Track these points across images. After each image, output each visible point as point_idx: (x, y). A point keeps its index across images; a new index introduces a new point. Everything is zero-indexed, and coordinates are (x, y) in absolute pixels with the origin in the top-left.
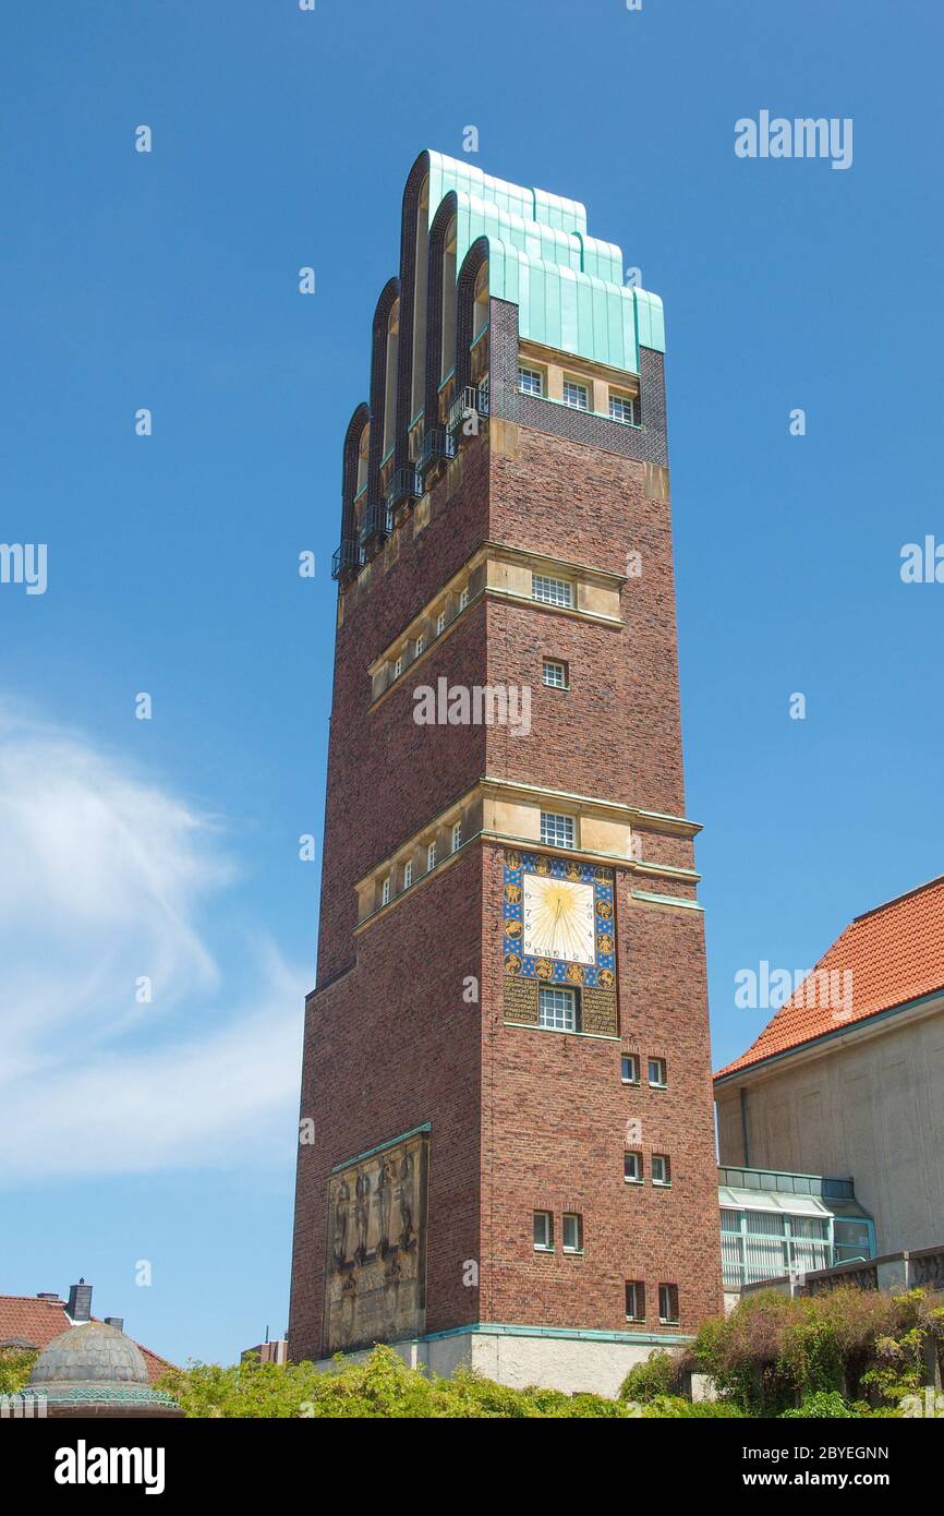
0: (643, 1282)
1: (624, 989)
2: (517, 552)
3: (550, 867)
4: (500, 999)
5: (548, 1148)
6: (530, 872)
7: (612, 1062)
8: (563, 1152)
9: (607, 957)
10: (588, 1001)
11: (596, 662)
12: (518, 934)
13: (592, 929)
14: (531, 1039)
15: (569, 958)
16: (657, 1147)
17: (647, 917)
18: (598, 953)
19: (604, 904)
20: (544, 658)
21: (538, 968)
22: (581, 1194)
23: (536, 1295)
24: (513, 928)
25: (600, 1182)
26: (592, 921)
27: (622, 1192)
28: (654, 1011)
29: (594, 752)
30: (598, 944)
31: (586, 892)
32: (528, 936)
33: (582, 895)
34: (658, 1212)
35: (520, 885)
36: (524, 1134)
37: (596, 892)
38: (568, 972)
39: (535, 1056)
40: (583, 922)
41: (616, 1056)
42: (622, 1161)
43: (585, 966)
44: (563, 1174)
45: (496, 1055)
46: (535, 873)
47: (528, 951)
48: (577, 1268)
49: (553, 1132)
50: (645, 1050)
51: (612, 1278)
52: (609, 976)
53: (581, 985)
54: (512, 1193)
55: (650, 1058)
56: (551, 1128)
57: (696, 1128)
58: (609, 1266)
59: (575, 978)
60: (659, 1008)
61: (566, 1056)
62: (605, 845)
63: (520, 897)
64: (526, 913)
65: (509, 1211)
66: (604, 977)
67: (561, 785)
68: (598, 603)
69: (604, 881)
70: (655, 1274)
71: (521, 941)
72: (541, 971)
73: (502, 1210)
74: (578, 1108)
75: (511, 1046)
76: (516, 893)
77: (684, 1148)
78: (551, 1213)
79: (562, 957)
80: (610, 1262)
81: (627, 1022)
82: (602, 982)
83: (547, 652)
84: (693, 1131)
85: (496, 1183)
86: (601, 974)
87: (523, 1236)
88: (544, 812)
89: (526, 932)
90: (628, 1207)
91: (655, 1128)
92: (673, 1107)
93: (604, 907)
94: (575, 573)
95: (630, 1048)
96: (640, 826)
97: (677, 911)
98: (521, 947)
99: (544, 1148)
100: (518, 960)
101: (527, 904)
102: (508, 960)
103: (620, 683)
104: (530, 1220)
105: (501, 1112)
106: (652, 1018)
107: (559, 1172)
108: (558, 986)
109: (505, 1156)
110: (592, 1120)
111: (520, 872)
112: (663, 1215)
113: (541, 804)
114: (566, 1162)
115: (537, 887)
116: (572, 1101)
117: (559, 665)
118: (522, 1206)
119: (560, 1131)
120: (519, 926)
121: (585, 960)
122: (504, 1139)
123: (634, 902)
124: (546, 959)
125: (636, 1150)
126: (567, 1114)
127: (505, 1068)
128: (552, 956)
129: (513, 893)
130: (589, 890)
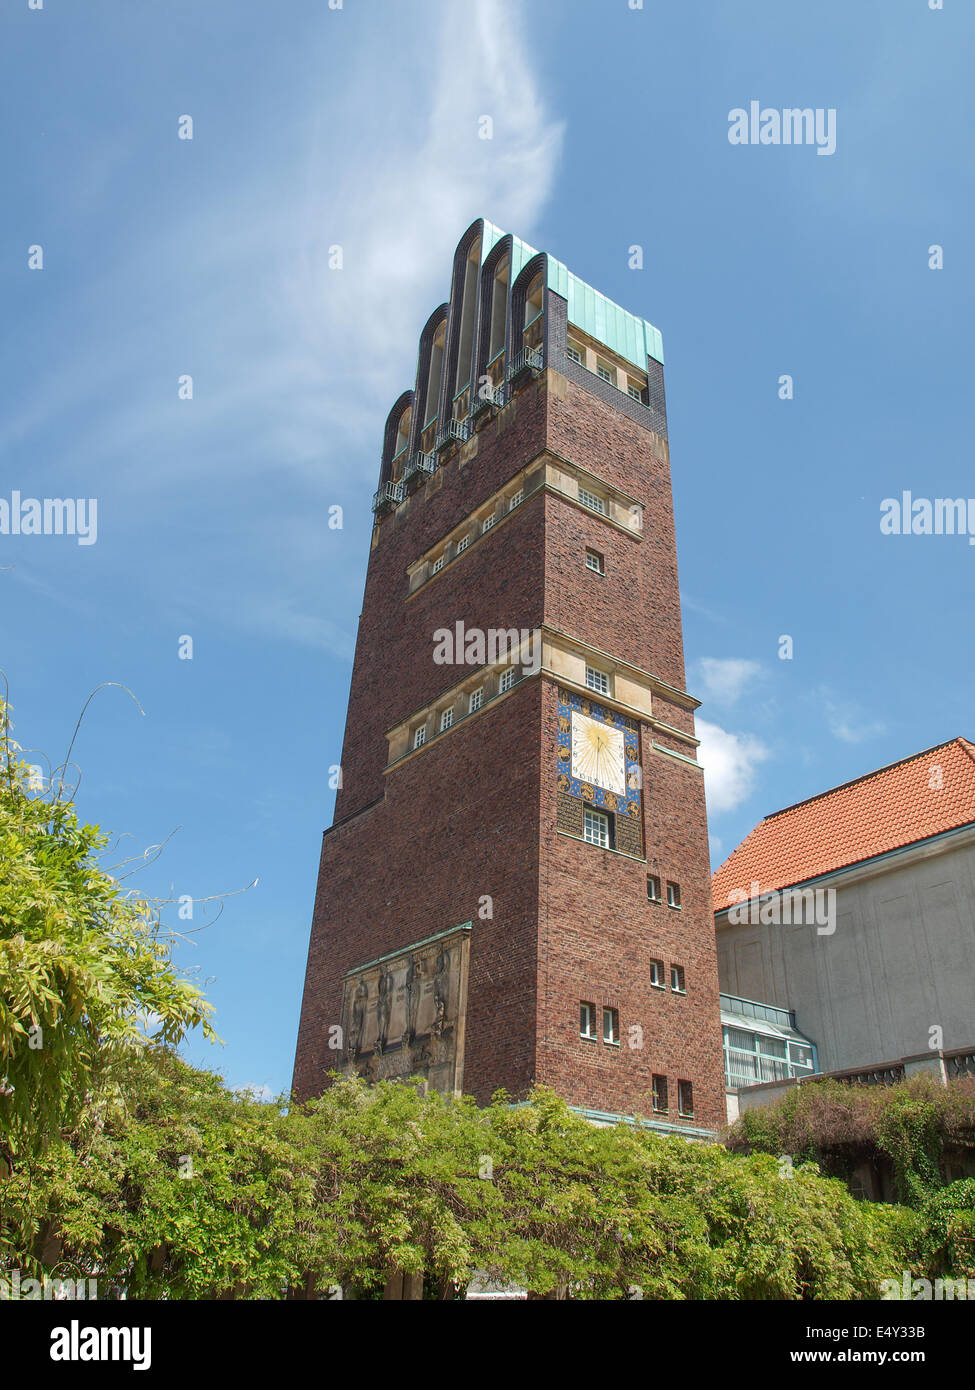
0: (666, 1077)
1: (647, 820)
3: (591, 710)
4: (554, 810)
5: (592, 946)
6: (578, 711)
7: (640, 880)
8: (603, 951)
9: (634, 792)
10: (619, 825)
11: (624, 561)
12: (567, 759)
13: (623, 768)
14: (578, 849)
15: (606, 787)
16: (675, 959)
17: (664, 765)
18: (627, 788)
19: (631, 748)
20: (586, 547)
21: (583, 790)
22: (617, 991)
23: (582, 1079)
24: (564, 753)
25: (632, 983)
26: (623, 760)
27: (649, 994)
28: (670, 843)
30: (627, 780)
31: (618, 736)
32: (575, 762)
33: (616, 737)
34: (676, 1015)
35: (569, 719)
36: (572, 931)
37: (625, 737)
38: (605, 798)
39: (581, 864)
40: (615, 758)
41: (642, 874)
42: (647, 967)
43: (619, 796)
44: (602, 972)
45: (551, 858)
46: (580, 711)
47: (575, 774)
48: (615, 1058)
49: (596, 933)
50: (665, 875)
51: (642, 1070)
52: (636, 808)
53: (615, 811)
54: (562, 982)
55: (666, 881)
56: (593, 929)
57: (702, 946)
58: (639, 1059)
59: (611, 806)
60: (674, 841)
61: (605, 869)
62: (633, 700)
63: (569, 728)
64: (573, 743)
65: (561, 998)
66: (632, 808)
69: (631, 730)
70: (675, 1070)
71: (570, 765)
72: (585, 794)
73: (555, 997)
74: (614, 916)
75: (563, 852)
76: (566, 725)
77: (694, 962)
78: (593, 1006)
79: (600, 785)
80: (640, 1056)
81: (650, 849)
82: (631, 812)
83: (589, 543)
84: (701, 949)
85: (551, 972)
86: (630, 805)
87: (571, 1023)
88: (587, 665)
89: (573, 759)
90: (653, 1008)
91: (673, 942)
92: (685, 926)
93: (632, 751)
95: (653, 871)
96: (658, 694)
97: (684, 765)
98: (570, 770)
99: (588, 946)
100: (567, 780)
101: (575, 736)
102: (559, 779)
103: (640, 581)
104: (577, 1009)
105: (555, 909)
106: (668, 848)
107: (600, 970)
108: (595, 809)
109: (558, 949)
110: (625, 927)
111: (569, 708)
112: (680, 1018)
113: (586, 657)
114: (606, 961)
115: (582, 724)
116: (611, 909)
118: (571, 995)
119: (602, 933)
120: (568, 752)
121: (618, 792)
122: (556, 932)
123: (655, 752)
124: (589, 785)
125: (658, 958)
126: (606, 919)
127: (558, 870)
128: (593, 782)
129: (564, 724)
130: (620, 735)
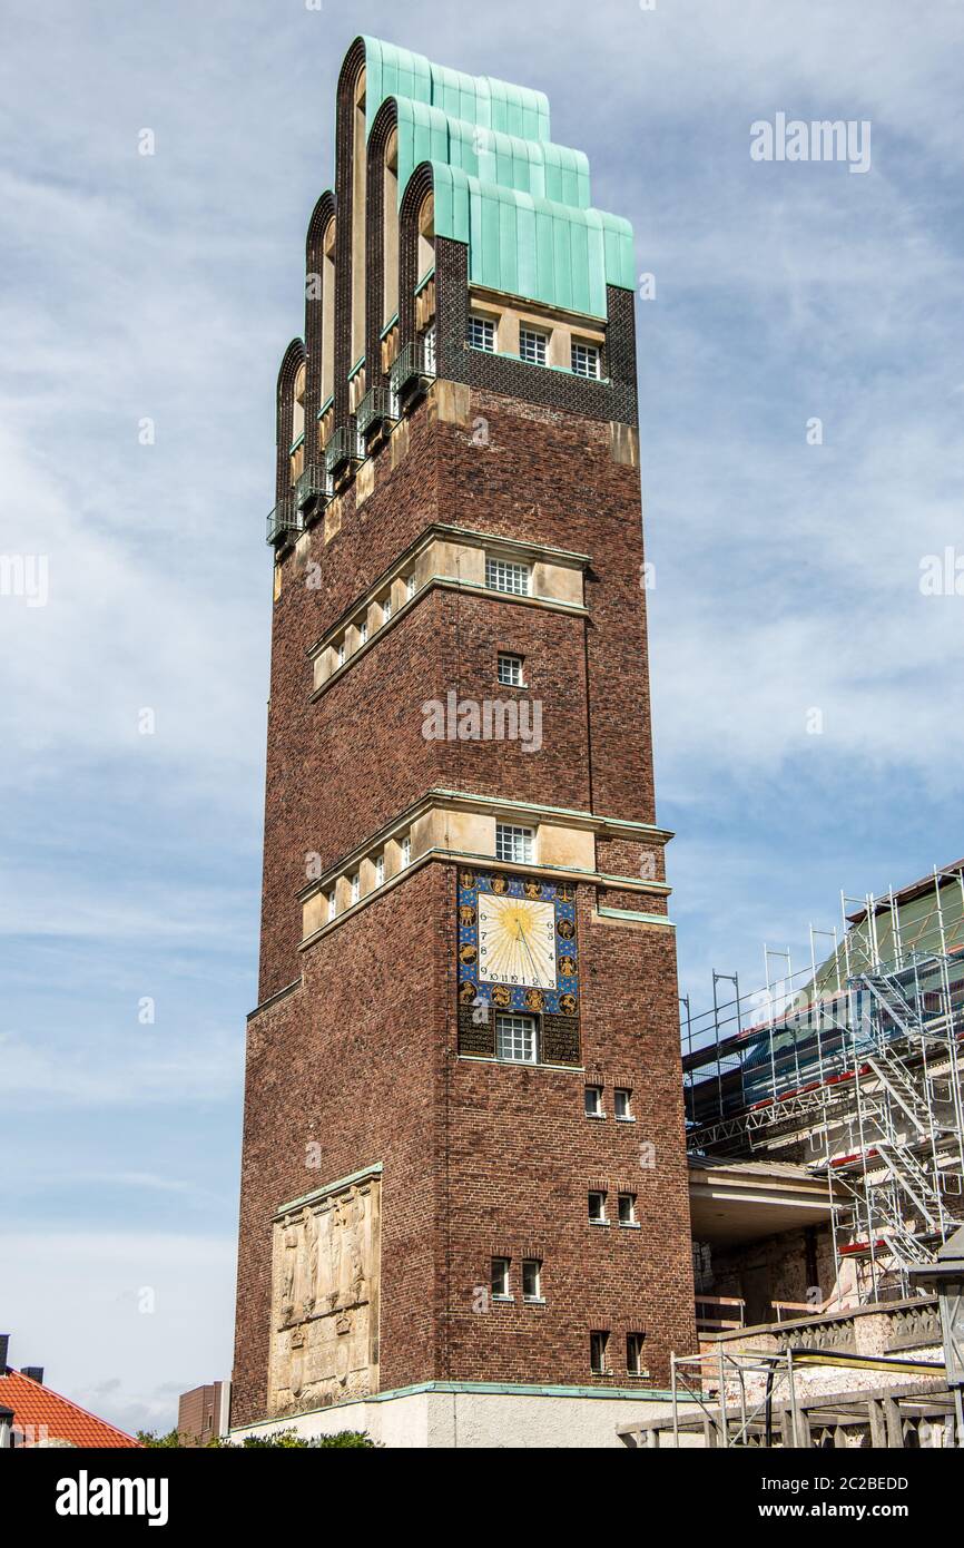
0: (609, 1332)
1: (588, 1016)
2: (469, 536)
3: (507, 886)
4: (454, 1031)
5: (507, 1189)
6: (484, 892)
7: (575, 1095)
8: (522, 1193)
9: (569, 981)
10: (549, 1029)
11: (557, 655)
12: (472, 960)
13: (553, 951)
14: (488, 1073)
15: (529, 983)
16: (623, 1185)
17: (613, 935)
18: (559, 977)
19: (566, 922)
20: (500, 653)
21: (494, 996)
22: (542, 1239)
23: (494, 1348)
24: (467, 953)
25: (562, 1225)
26: (553, 942)
27: (587, 1234)
28: (621, 1038)
29: (555, 756)
30: (559, 967)
31: (547, 910)
32: (483, 960)
33: (542, 914)
34: (626, 1255)
35: (475, 906)
36: (482, 1176)
37: (557, 909)
38: (527, 998)
39: (492, 1090)
40: (542, 943)
41: (579, 1087)
42: (586, 1202)
43: (545, 991)
44: (523, 1217)
45: (453, 1092)
46: (491, 891)
47: (483, 977)
48: (538, 1316)
49: (512, 1173)
50: (611, 1081)
51: (576, 1328)
52: (571, 1001)
53: (541, 1012)
54: (467, 1239)
55: (616, 1088)
56: (509, 1168)
57: (667, 1163)
58: (572, 1314)
59: (535, 1005)
60: (627, 1034)
61: (525, 1090)
62: (567, 858)
63: (474, 919)
64: (481, 935)
65: (465, 1259)
66: (566, 1002)
67: (519, 794)
68: (559, 588)
69: (564, 898)
70: (622, 1323)
71: (476, 967)
72: (498, 998)
73: (458, 1259)
74: (537, 1146)
75: (468, 1081)
76: (470, 916)
77: (655, 1184)
78: (509, 1259)
79: (520, 983)
80: (574, 1311)
81: (591, 1051)
82: (564, 1008)
83: (501, 646)
84: (664, 1167)
85: (452, 1228)
86: (562, 999)
87: (480, 1285)
88: (500, 824)
89: (481, 957)
90: (593, 1251)
91: (622, 1165)
92: (642, 1141)
93: (566, 926)
94: (532, 555)
95: (594, 1079)
96: (606, 838)
97: (645, 928)
98: (477, 973)
99: (503, 1190)
100: (473, 987)
101: (482, 926)
102: (462, 988)
104: (487, 1267)
105: (457, 1153)
106: (619, 1045)
107: (519, 1216)
108: (516, 1013)
109: (460, 1200)
110: (553, 1158)
111: (474, 892)
112: (631, 1258)
113: (496, 816)
114: (523, 1205)
115: (492, 907)
116: (532, 1139)
117: (515, 660)
118: (479, 1253)
119: (519, 1171)
120: (474, 949)
121: (545, 985)
122: (457, 1181)
123: (599, 920)
124: (503, 986)
125: (601, 1189)
126: (528, 1152)
127: (461, 1104)
128: (509, 982)
129: (466, 914)
130: (549, 908)
